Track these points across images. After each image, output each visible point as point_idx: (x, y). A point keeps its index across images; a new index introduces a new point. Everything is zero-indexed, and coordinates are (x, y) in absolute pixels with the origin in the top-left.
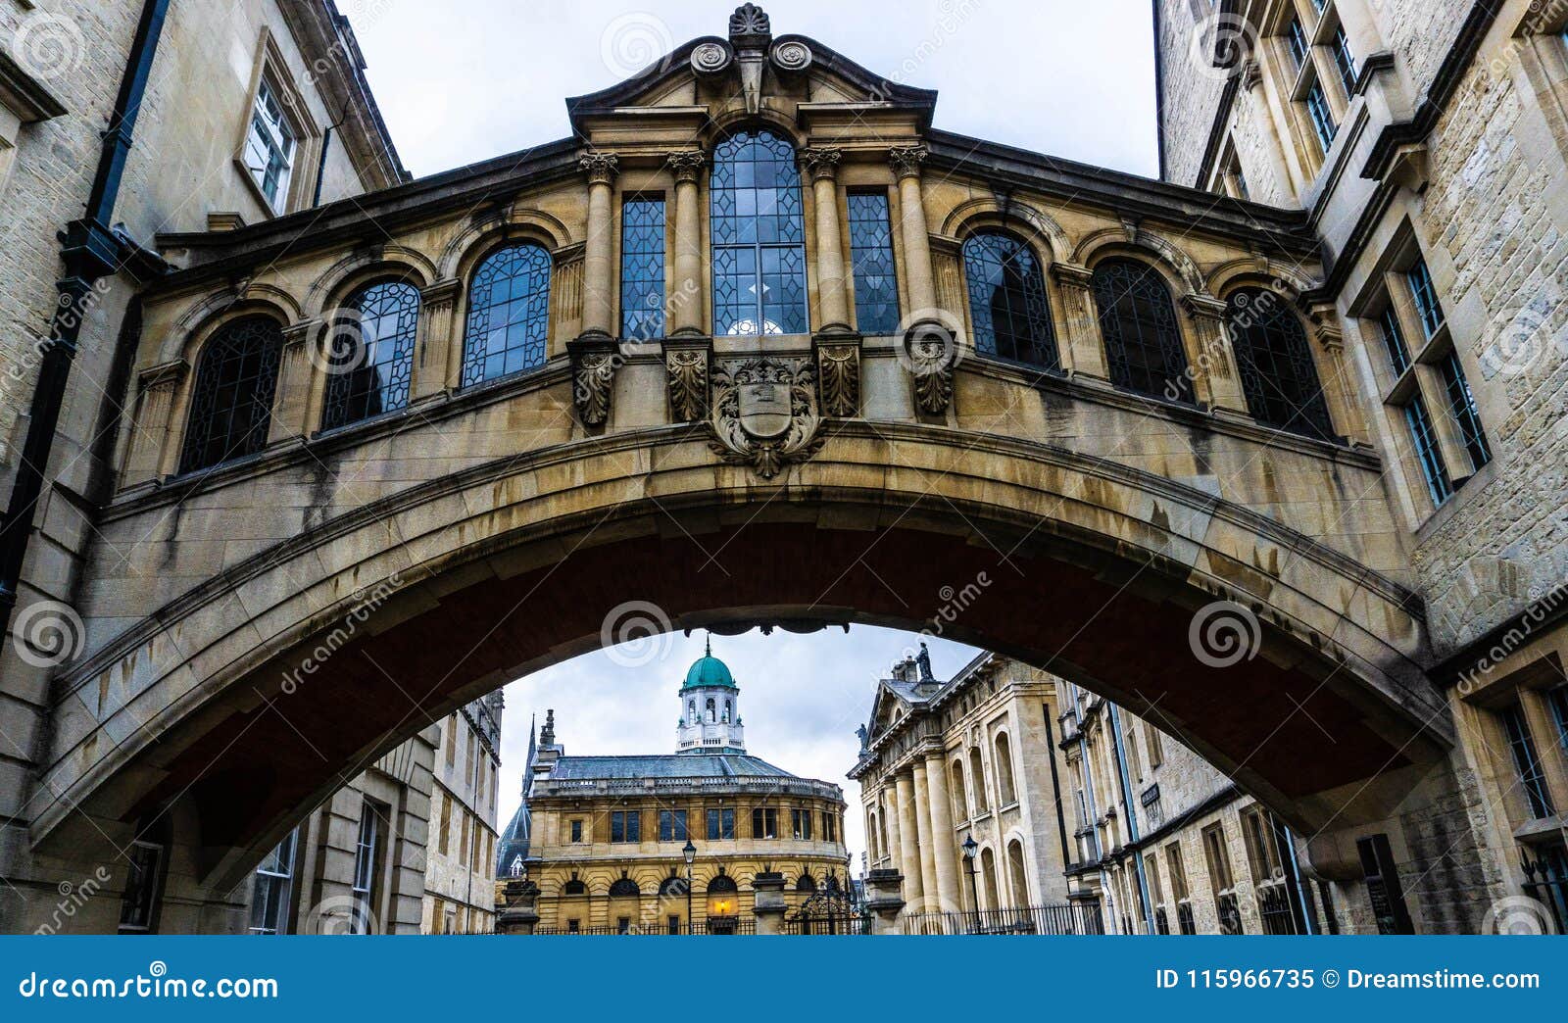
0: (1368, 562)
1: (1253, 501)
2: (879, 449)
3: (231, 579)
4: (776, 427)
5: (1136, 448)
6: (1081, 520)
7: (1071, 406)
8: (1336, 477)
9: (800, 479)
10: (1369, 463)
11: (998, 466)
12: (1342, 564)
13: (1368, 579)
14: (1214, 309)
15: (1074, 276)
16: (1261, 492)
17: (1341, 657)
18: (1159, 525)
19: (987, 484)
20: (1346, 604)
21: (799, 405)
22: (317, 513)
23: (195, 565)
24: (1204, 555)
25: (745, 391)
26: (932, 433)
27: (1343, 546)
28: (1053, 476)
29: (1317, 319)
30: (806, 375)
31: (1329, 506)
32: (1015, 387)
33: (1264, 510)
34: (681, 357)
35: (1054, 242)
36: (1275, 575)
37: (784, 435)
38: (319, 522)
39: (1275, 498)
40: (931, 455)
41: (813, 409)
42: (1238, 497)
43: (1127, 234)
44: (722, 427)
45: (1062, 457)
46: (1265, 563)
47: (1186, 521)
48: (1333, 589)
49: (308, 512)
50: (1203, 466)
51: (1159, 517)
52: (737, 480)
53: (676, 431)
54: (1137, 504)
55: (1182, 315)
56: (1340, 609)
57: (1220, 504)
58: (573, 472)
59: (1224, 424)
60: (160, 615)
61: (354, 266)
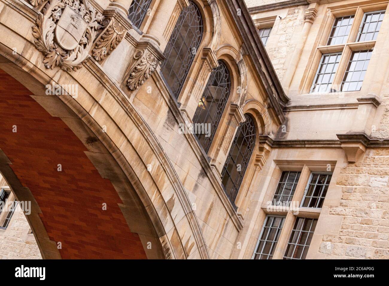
2: (99, 91)
5: (182, 164)
6: (147, 184)
7: (174, 125)
8: (227, 224)
10: (239, 226)
15: (212, 61)
18: (168, 207)
19: (126, 141)
21: (85, 40)
24: (172, 231)
25: (68, 11)
26: (123, 99)
28: (149, 156)
29: (261, 149)
30: (96, 25)
31: (218, 235)
32: (162, 99)
33: (201, 222)
35: (216, 36)
36: (187, 255)
37: (68, 52)
39: (206, 220)
42: (198, 211)
43: (238, 57)
44: (47, 25)
46: (188, 247)
50: (195, 188)
51: (171, 201)
54: (167, 192)
55: (228, 111)
59: (212, 175)
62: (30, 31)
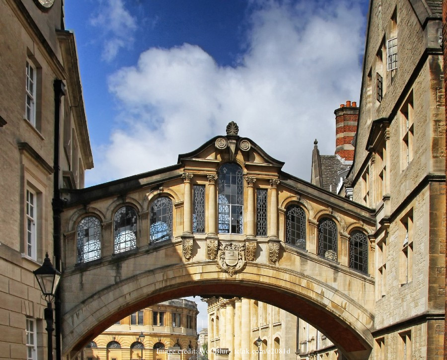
0: (366, 307)
1: (344, 290)
2: (259, 270)
3: (99, 293)
4: (234, 263)
5: (320, 275)
6: (305, 292)
7: (307, 262)
8: (365, 285)
9: (239, 277)
10: (372, 282)
11: (286, 276)
12: (360, 307)
13: (365, 311)
14: (347, 237)
15: (314, 224)
16: (347, 287)
17: (355, 328)
18: (322, 295)
19: (283, 281)
20: (359, 316)
21: (240, 257)
22: (118, 278)
23: (89, 290)
25: (227, 252)
26: (272, 267)
27: (361, 303)
28: (300, 281)
31: (361, 292)
32: (294, 255)
33: (346, 293)
34: (211, 242)
36: (345, 309)
37: (235, 266)
38: (119, 280)
39: (349, 290)
40: (271, 273)
41: (243, 258)
42: (341, 289)
43: (329, 212)
44: (220, 262)
45: (302, 275)
46: (343, 306)
47: (329, 294)
48: (357, 312)
49: (115, 277)
50: (335, 280)
51: (323, 293)
52: (224, 276)
53: (209, 262)
54: (318, 289)
55: (339, 236)
56: (357, 317)
57: (336, 291)
58: (182, 271)
59: (342, 270)
60: (83, 302)
61: (118, 203)
62: (217, 268)
